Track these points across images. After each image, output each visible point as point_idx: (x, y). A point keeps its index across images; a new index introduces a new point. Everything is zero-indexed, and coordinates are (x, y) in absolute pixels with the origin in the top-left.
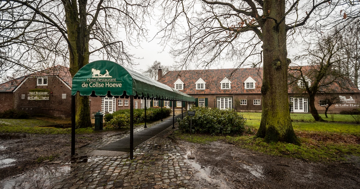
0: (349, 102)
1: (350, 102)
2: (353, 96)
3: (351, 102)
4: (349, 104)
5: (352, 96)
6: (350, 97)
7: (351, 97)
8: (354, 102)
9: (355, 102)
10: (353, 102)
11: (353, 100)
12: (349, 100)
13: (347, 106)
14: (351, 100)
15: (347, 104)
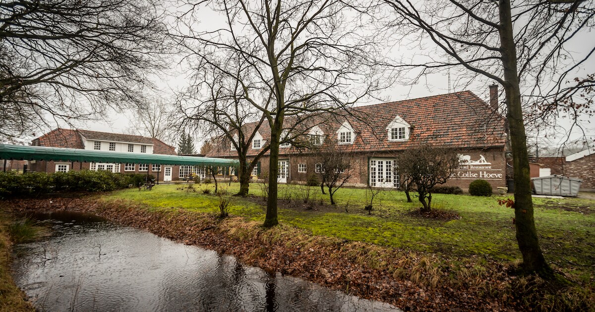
0: (477, 168)
1: (480, 168)
2: (487, 154)
3: (483, 167)
4: (478, 172)
5: (485, 155)
6: (481, 157)
7: (483, 158)
8: (490, 167)
9: (492, 168)
10: (487, 167)
11: (486, 163)
12: (477, 163)
13: (474, 176)
14: (483, 163)
15: (473, 172)
